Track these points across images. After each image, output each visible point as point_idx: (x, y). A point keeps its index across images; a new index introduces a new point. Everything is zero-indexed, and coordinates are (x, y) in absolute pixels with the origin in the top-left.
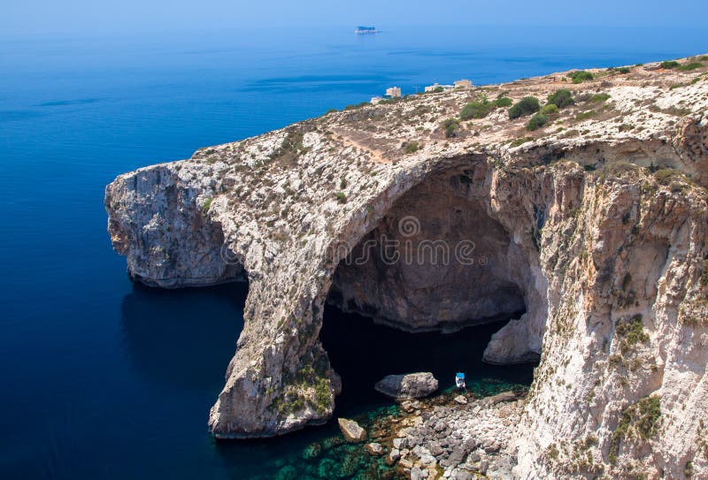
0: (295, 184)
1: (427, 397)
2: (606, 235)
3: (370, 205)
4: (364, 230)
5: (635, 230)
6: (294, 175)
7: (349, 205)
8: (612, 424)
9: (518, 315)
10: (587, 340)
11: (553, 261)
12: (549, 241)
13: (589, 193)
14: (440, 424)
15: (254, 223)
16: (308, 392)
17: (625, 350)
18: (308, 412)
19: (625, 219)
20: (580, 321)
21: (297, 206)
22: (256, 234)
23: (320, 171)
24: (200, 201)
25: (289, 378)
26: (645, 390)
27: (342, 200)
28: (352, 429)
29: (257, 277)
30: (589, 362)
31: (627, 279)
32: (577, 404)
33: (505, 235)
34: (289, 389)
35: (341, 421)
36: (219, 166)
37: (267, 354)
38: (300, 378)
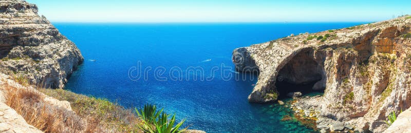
0: (271, 53)
1: (299, 96)
2: (338, 62)
3: (287, 58)
4: (286, 63)
5: (344, 61)
6: (271, 51)
7: (283, 58)
8: (344, 99)
9: (320, 80)
10: (336, 83)
11: (327, 69)
12: (326, 64)
13: (334, 54)
14: (303, 102)
15: (262, 60)
16: (271, 95)
17: (345, 85)
18: (271, 99)
19: (342, 58)
20: (334, 80)
21: (271, 58)
22: (262, 63)
23: (277, 50)
24: (251, 55)
25: (267, 92)
26: (350, 91)
27: (282, 57)
28: (281, 103)
29: (262, 71)
30: (337, 88)
31: (344, 70)
32: (335, 96)
33: (316, 64)
34: (267, 94)
35: (279, 101)
36: (256, 48)
37: (263, 87)
38: (269, 92)
